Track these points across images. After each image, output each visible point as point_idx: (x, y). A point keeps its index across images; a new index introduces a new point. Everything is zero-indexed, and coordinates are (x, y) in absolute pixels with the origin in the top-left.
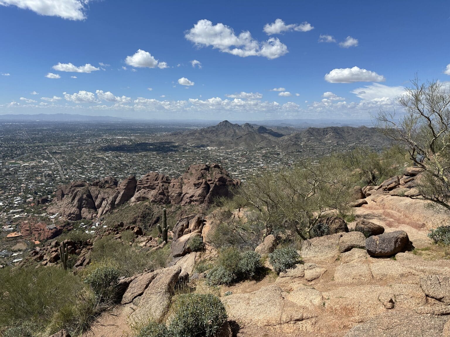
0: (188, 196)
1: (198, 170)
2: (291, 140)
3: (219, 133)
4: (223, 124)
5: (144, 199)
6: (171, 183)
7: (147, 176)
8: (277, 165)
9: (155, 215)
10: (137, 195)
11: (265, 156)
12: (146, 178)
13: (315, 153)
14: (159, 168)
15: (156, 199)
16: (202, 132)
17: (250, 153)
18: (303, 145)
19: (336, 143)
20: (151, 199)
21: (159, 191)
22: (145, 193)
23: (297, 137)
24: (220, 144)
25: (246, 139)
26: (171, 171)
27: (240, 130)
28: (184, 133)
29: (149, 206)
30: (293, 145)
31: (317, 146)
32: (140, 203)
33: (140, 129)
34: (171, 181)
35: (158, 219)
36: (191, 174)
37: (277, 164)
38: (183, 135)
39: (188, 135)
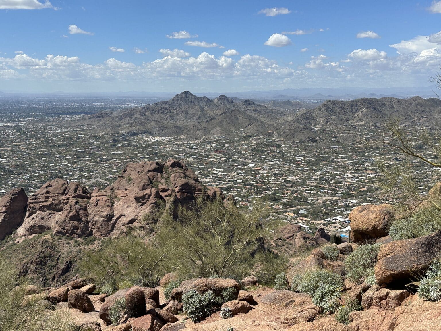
0: (125, 220)
1: (142, 171)
2: (297, 121)
3: (176, 112)
4: (181, 98)
5: (42, 229)
6: (92, 198)
7: (47, 187)
8: (277, 164)
9: (63, 258)
10: (28, 222)
11: (256, 150)
12: (46, 190)
13: (338, 142)
14: (71, 176)
15: (64, 229)
16: (145, 111)
17: (230, 145)
18: (319, 130)
19: (373, 125)
20: (55, 228)
21: (69, 213)
22: (43, 218)
23: (308, 116)
24: (178, 131)
25: (222, 122)
26: (93, 180)
27: (211, 107)
28: (115, 114)
29: (51, 241)
30: (303, 129)
31: (341, 131)
32: (34, 237)
33: (35, 110)
34: (92, 195)
35: (68, 265)
36: (130, 180)
37: (278, 162)
38: (113, 118)
39: (121, 118)
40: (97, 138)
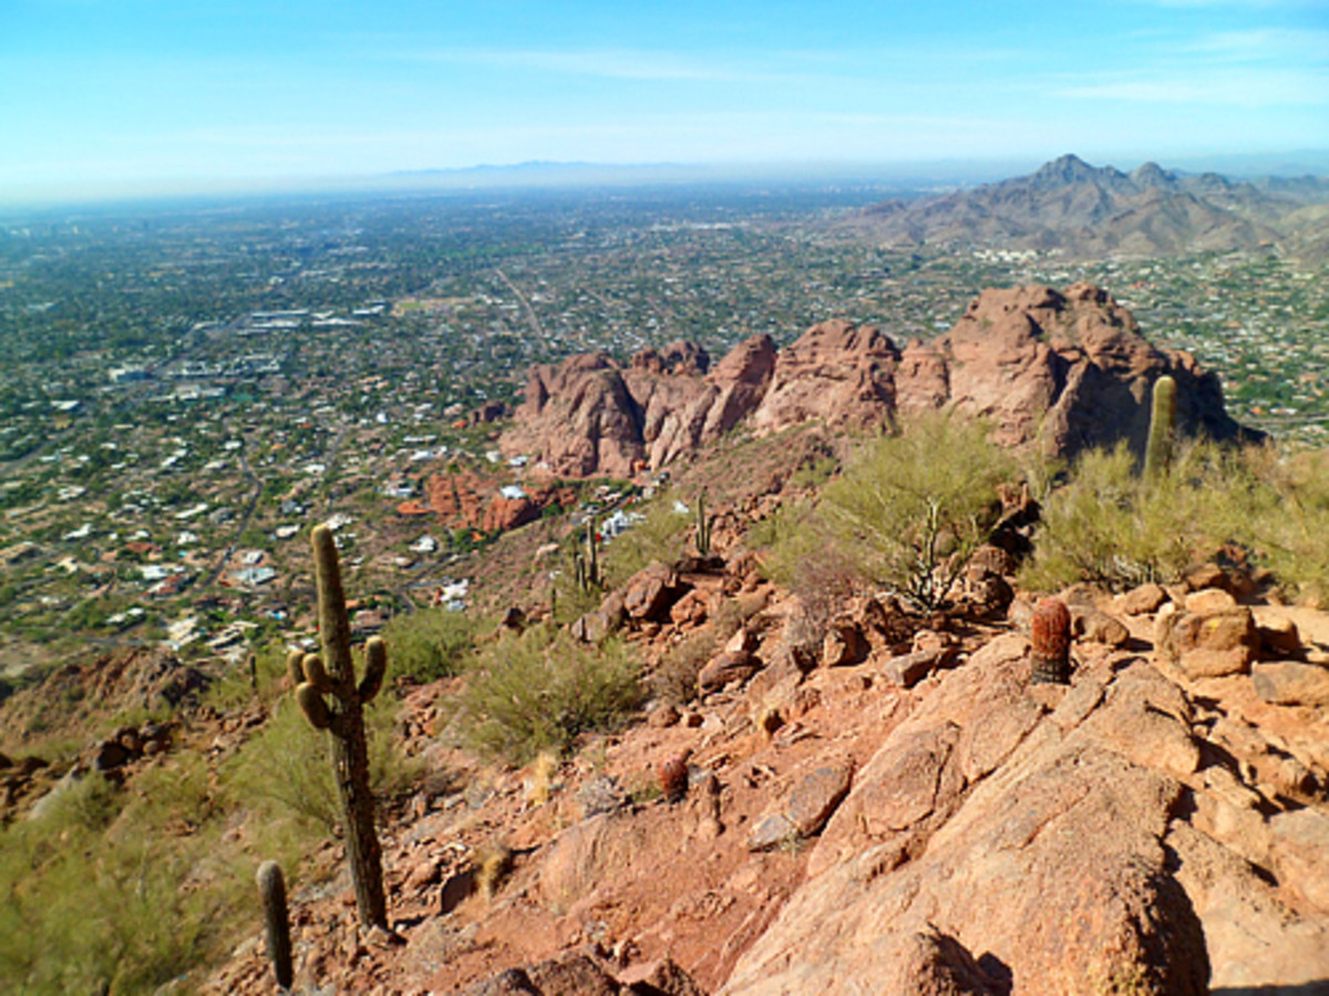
1: (1016, 307)
3: (1044, 199)
4: (1057, 169)
6: (905, 360)
7: (814, 334)
10: (778, 399)
11: (1229, 284)
12: (812, 340)
15: (847, 416)
16: (979, 198)
20: (830, 414)
21: (860, 386)
22: (805, 395)
24: (1048, 240)
25: (1148, 222)
27: (1123, 188)
28: (915, 206)
29: (825, 439)
32: (792, 427)
33: (763, 201)
34: (905, 353)
36: (987, 325)
38: (912, 212)
39: (928, 213)
40: (880, 254)
